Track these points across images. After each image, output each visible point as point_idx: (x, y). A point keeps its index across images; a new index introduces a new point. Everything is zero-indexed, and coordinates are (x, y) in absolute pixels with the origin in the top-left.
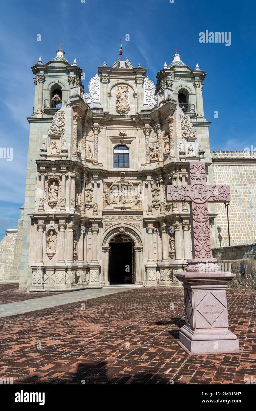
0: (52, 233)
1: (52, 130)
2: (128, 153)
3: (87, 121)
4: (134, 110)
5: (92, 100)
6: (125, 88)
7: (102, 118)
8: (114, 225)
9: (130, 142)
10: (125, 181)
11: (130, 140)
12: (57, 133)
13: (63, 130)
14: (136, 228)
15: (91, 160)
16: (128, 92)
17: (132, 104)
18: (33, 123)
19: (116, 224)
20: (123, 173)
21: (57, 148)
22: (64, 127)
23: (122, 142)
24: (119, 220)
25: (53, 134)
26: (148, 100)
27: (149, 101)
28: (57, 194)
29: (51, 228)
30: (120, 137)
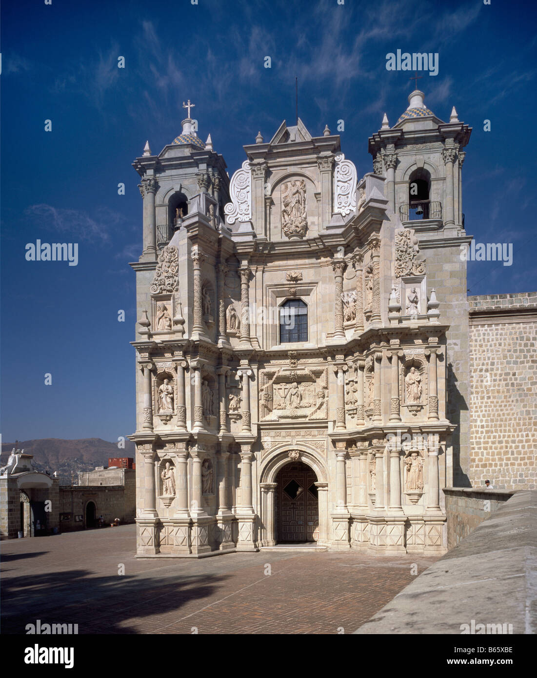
0: (167, 464)
1: (156, 285)
2: (306, 313)
3: (227, 260)
4: (316, 228)
5: (236, 218)
6: (298, 183)
7: (252, 250)
8: (279, 448)
9: (307, 293)
10: (298, 368)
11: (308, 289)
12: (165, 290)
13: (176, 283)
14: (316, 451)
15: (237, 333)
16: (305, 192)
17: (313, 215)
18: (142, 272)
19: (283, 444)
20: (293, 352)
21: (166, 318)
22: (177, 276)
23: (294, 294)
24: (288, 439)
25: (159, 293)
26: (343, 204)
27: (345, 205)
28: (172, 399)
29: (165, 458)
30: (290, 284)
